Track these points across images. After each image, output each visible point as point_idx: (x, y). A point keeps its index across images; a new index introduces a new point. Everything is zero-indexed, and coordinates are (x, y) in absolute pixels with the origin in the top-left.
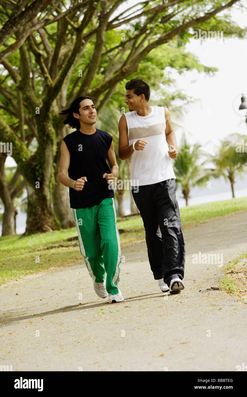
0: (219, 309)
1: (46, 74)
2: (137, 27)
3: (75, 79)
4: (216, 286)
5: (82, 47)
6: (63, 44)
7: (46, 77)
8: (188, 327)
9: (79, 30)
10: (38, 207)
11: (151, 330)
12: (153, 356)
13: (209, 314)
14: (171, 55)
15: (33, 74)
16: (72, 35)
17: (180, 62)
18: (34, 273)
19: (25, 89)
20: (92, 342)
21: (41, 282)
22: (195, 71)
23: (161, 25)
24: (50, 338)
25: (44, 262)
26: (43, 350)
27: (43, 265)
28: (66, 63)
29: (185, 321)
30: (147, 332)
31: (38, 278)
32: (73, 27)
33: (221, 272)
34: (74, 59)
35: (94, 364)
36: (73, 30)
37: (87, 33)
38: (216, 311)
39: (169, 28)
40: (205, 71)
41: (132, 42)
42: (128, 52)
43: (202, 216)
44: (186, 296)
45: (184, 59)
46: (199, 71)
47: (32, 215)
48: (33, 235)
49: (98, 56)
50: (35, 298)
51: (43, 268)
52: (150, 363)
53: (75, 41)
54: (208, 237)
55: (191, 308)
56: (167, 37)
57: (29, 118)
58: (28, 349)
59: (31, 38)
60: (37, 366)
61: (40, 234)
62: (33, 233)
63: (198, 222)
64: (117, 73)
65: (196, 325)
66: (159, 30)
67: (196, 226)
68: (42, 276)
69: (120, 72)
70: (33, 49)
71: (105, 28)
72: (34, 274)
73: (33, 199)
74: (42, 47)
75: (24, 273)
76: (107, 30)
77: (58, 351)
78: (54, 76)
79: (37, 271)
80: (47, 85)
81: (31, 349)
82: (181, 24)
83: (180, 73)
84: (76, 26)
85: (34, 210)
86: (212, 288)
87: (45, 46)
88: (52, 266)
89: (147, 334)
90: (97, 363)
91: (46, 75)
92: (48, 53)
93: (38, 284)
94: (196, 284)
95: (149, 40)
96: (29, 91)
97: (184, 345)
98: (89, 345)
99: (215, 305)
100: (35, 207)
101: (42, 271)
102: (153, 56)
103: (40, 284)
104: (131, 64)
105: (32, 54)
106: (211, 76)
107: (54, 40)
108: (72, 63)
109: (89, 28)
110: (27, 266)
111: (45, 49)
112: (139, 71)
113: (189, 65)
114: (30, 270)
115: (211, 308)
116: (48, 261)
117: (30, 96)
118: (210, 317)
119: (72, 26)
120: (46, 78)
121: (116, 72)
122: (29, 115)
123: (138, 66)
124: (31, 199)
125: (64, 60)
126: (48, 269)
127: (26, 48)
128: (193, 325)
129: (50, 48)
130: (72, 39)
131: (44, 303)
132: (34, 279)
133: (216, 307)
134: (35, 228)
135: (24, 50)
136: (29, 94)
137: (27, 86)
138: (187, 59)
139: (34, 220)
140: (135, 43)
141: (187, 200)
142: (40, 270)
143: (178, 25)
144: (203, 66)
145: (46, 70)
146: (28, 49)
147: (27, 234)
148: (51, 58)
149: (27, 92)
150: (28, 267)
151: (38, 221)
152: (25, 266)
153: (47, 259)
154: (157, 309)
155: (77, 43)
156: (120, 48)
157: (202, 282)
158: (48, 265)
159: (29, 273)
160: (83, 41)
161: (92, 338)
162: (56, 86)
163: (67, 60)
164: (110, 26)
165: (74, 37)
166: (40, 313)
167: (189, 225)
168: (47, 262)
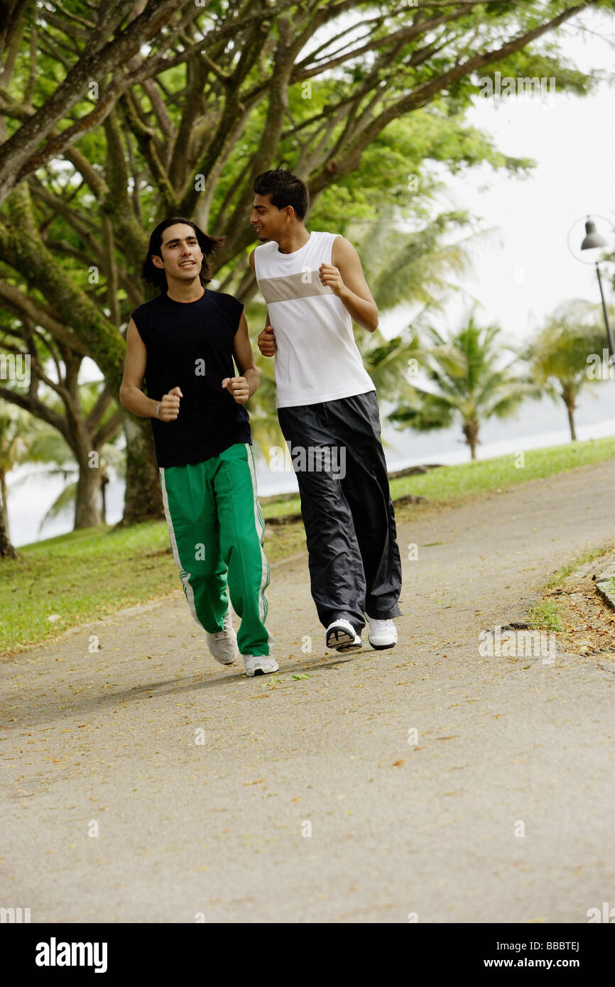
0: (525, 668)
1: (162, 177)
2: (357, 74)
3: (227, 189)
4: (523, 622)
5: (238, 119)
6: (199, 113)
7: (162, 184)
8: (457, 705)
9: (231, 83)
10: (149, 465)
11: (379, 714)
12: (379, 766)
13: (503, 677)
14: (434, 132)
15: (135, 181)
16: (218, 94)
17: (452, 148)
18: (137, 603)
19: (117, 211)
20: (253, 740)
21: (151, 622)
22: (485, 166)
23: (409, 70)
24: (163, 734)
25: (159, 579)
26: (148, 759)
27: (158, 587)
28: (204, 154)
29: (450, 693)
30: (371, 719)
31: (145, 613)
32: (220, 77)
33: (535, 593)
34: (223, 144)
35: (255, 783)
36: (219, 84)
37: (249, 90)
38: (518, 671)
39: (427, 74)
40: (508, 167)
41: (348, 107)
42: (339, 129)
43: (502, 479)
44: (457, 644)
45: (461, 141)
46: (495, 167)
47: (137, 483)
48: (138, 526)
49: (273, 139)
50: (138, 654)
51: (156, 593)
52: (371, 781)
53: (222, 106)
54: (512, 521)
55: (467, 666)
56: (421, 95)
57: (129, 276)
58: (116, 757)
59: (129, 101)
60: (135, 790)
61: (154, 523)
62: (139, 522)
63: (491, 492)
64: (316, 175)
65: (474, 701)
66: (406, 79)
67: (489, 499)
68: (155, 609)
69: (321, 170)
70: (133, 124)
71: (287, 77)
72: (138, 605)
73: (138, 447)
74: (153, 119)
75: (116, 603)
76: (292, 82)
77: (179, 759)
78: (179, 182)
79: (145, 598)
80: (165, 202)
81: (124, 758)
82: (452, 65)
83: (454, 171)
84: (225, 73)
85: (140, 471)
86: (512, 625)
87: (158, 118)
88: (177, 589)
89: (368, 723)
90: (260, 782)
91: (162, 181)
92: (165, 133)
93: (144, 626)
94: (480, 619)
95: (384, 102)
96: (125, 216)
97: (447, 741)
98: (245, 748)
99: (516, 661)
100: (143, 466)
101: (155, 598)
102: (394, 135)
103: (150, 626)
104: (346, 153)
105: (132, 136)
106: (522, 179)
107: (178, 105)
108: (218, 154)
109: (253, 78)
110: (124, 589)
111: (160, 124)
112: (362, 167)
113: (473, 153)
114: (129, 598)
115: (508, 665)
116: (167, 578)
117: (129, 227)
118: (504, 685)
119: (216, 73)
120: (162, 188)
121: (315, 171)
122: (127, 269)
123: (360, 157)
124: (134, 449)
125: (201, 147)
126: (167, 594)
127: (118, 123)
128: (468, 701)
129: (169, 123)
130: (217, 102)
131: (156, 664)
132: (138, 615)
133: (518, 664)
134: (144, 510)
135: (113, 127)
136: (125, 222)
137: (122, 205)
138: (468, 140)
139: (140, 493)
140: (354, 109)
141: (473, 448)
142: (151, 597)
143: (446, 69)
144: (504, 157)
145: (161, 169)
146: (123, 127)
147: (125, 522)
148: (172, 144)
149: (122, 217)
150: (125, 592)
151: (149, 494)
152: (119, 589)
153: (165, 574)
154: (395, 671)
155: (227, 111)
156: (324, 120)
157: (493, 614)
158: (168, 585)
159: (126, 604)
160: (242, 106)
161: (253, 733)
162: (183, 203)
163: (207, 147)
164: (300, 74)
165: (222, 98)
166: (145, 684)
167: (474, 498)
168: (167, 581)
